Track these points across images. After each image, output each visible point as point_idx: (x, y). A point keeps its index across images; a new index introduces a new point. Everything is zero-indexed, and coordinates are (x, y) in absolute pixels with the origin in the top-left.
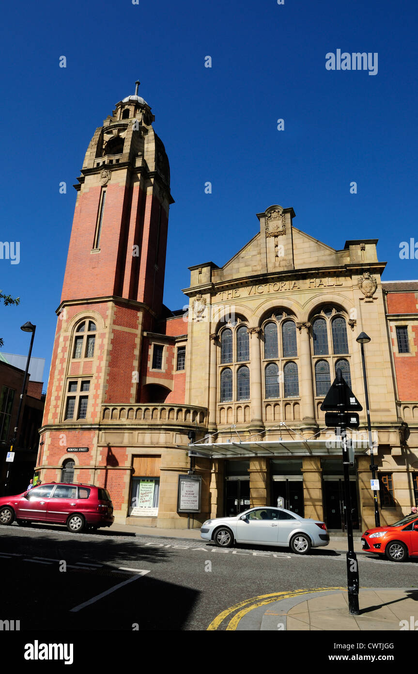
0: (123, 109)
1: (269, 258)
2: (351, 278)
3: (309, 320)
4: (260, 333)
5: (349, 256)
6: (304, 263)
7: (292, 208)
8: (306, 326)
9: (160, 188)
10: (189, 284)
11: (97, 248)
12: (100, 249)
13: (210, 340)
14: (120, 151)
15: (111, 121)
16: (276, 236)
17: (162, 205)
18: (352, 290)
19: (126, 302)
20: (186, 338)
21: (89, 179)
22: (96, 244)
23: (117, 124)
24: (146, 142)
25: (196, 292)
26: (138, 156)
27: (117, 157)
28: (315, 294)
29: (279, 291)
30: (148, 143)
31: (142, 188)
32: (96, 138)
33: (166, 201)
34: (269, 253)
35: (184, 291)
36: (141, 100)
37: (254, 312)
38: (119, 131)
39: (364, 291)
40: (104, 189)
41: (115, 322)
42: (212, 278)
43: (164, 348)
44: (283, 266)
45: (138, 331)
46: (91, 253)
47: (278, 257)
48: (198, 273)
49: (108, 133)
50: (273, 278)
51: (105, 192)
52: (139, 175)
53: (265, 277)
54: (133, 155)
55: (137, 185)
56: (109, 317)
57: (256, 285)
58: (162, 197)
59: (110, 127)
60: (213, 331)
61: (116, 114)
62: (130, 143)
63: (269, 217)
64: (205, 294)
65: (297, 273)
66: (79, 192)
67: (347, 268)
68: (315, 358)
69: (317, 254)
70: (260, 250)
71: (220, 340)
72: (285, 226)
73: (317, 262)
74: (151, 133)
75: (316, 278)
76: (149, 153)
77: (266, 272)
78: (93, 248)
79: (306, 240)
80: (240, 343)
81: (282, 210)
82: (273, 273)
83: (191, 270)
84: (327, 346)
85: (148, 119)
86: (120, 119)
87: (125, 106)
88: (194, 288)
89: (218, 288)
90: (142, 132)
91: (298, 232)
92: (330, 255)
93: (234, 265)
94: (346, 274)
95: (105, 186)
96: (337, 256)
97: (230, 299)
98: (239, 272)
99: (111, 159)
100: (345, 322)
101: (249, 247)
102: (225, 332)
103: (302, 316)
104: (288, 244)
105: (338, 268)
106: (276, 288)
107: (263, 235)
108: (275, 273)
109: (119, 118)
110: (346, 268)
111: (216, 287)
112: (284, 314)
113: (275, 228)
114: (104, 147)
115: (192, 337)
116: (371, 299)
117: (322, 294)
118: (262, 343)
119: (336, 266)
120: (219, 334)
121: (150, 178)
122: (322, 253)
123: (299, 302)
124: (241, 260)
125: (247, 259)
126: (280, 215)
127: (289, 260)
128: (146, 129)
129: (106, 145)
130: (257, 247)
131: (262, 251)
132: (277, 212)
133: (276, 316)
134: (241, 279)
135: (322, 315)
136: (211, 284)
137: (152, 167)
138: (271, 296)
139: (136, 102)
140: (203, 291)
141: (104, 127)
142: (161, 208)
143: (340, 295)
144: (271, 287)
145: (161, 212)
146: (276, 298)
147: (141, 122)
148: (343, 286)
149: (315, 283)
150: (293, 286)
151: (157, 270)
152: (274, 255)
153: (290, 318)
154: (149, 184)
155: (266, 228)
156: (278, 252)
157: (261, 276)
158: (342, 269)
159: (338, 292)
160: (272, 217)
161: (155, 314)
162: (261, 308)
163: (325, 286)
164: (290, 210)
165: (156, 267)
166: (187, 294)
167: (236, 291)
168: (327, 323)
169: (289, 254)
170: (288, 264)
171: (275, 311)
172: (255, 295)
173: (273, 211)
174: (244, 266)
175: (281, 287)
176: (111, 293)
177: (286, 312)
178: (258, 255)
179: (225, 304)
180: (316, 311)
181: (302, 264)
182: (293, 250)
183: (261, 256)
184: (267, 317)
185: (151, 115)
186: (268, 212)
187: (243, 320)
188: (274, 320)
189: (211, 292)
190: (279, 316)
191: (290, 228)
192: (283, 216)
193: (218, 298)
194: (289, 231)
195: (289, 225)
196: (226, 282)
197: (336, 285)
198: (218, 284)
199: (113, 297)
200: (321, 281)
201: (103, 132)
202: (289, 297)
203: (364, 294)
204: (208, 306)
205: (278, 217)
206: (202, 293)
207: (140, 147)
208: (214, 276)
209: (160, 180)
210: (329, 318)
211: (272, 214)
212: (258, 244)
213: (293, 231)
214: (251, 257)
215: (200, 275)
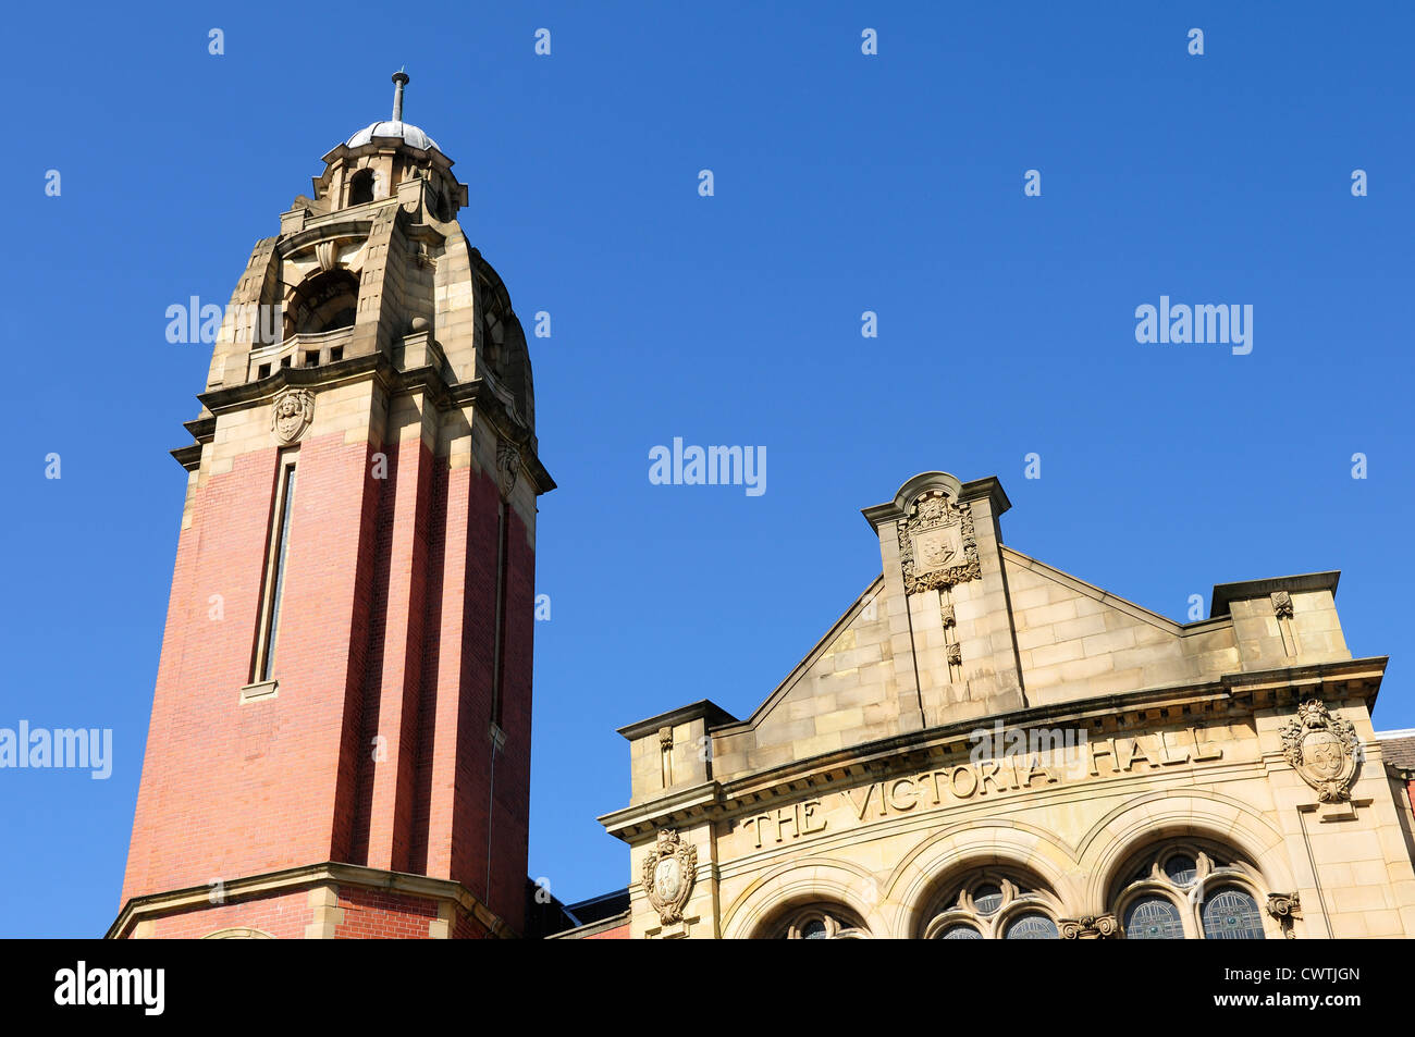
0: (352, 172)
1: (925, 671)
2: (1254, 728)
3: (1108, 906)
5: (1234, 642)
6: (1063, 681)
7: (995, 478)
8: (1098, 930)
9: (500, 439)
10: (628, 792)
11: (264, 677)
12: (276, 684)
14: (347, 318)
15: (308, 214)
16: (944, 587)
17: (510, 499)
18: (1264, 773)
19: (380, 883)
21: (231, 425)
22: (260, 666)
23: (331, 222)
24: (437, 279)
25: (654, 822)
26: (411, 331)
27: (335, 339)
28: (1118, 801)
29: (978, 797)
30: (446, 284)
31: (431, 445)
32: (254, 276)
33: (524, 485)
34: (925, 649)
35: (606, 821)
36: (415, 136)
37: (886, 885)
38: (340, 247)
39: (1313, 777)
40: (287, 458)
42: (715, 762)
44: (983, 700)
46: (243, 701)
47: (959, 663)
48: (659, 746)
49: (299, 257)
50: (947, 749)
51: (291, 468)
52: (418, 399)
53: (916, 747)
54: (394, 331)
55: (410, 436)
57: (885, 778)
58: (505, 473)
59: (307, 236)
61: (326, 188)
62: (379, 288)
63: (913, 517)
64: (690, 827)
66: (193, 476)
67: (1234, 690)
69: (1110, 643)
70: (889, 641)
72: (974, 546)
73: (1112, 673)
74: (457, 249)
75: (1116, 734)
76: (451, 319)
77: (918, 727)
78: (251, 680)
79: (1061, 592)
81: (958, 489)
82: (948, 727)
83: (632, 740)
85: (445, 200)
86: (340, 206)
87: (357, 159)
88: (645, 808)
89: (739, 801)
90: (425, 247)
91: (1026, 563)
92: (1161, 643)
93: (795, 706)
94: (1232, 712)
95: (292, 446)
96: (1187, 645)
97: (788, 839)
98: (815, 734)
99: (312, 348)
100: (1254, 907)
101: (846, 636)
103: (1077, 892)
104: (992, 612)
105: (1194, 690)
106: (965, 784)
107: (894, 585)
108: (956, 725)
109: (335, 204)
110: (1228, 691)
111: (730, 797)
112: (1006, 886)
113: (939, 558)
114: (284, 306)
116: (1346, 808)
117: (1147, 798)
119: (1189, 683)
121: (458, 408)
122: (1128, 636)
123: (1061, 834)
124: (819, 685)
125: (843, 680)
126: (953, 505)
127: (1003, 673)
128: (439, 234)
129: (291, 299)
130: (877, 631)
131: (895, 648)
132: (938, 497)
133: (974, 899)
134: (825, 760)
135: (1156, 882)
136: (712, 788)
137: (466, 366)
138: (946, 820)
139: (398, 143)
140: (683, 815)
141: (281, 238)
142: (507, 514)
143: (1216, 797)
144: (943, 783)
145: (506, 525)
146: (968, 826)
147: (419, 211)
148: (1226, 760)
149: (1113, 755)
150: (1029, 773)
151: (499, 748)
152: (942, 658)
153: (1031, 904)
154: (457, 428)
155: (903, 559)
156: (958, 645)
157: (902, 741)
158: (1214, 693)
159: (1209, 788)
160: (920, 516)
161: (500, 923)
162: (912, 870)
163: (1154, 766)
164: (986, 485)
165: (497, 737)
166: (620, 834)
167: (810, 808)
168: (1182, 914)
169: (1001, 651)
170: (1001, 688)
171: (971, 876)
172: (885, 819)
173: (925, 496)
174: (834, 708)
175: (981, 783)
176: (324, 855)
177: (1013, 881)
178: (883, 663)
179: (771, 861)
180: (1131, 868)
181: (1054, 686)
182: (1013, 633)
183: (892, 664)
184: (942, 905)
185: (453, 185)
186: (906, 500)
187: (844, 925)
188: (971, 915)
189: (713, 818)
190: (990, 897)
191: (993, 553)
192: (962, 511)
193: (741, 840)
194: (991, 565)
195: (988, 543)
196: (769, 776)
197: (1197, 761)
198: (738, 785)
199: (329, 866)
200: (1136, 745)
201: (278, 255)
202: (1017, 817)
203: (1316, 789)
204: (705, 874)
205: (946, 517)
206: (680, 824)
207: (418, 298)
208: (720, 754)
209: (496, 412)
210: (1187, 894)
211: (922, 506)
212: (877, 619)
213: (1006, 563)
214: (856, 670)
215: (666, 754)
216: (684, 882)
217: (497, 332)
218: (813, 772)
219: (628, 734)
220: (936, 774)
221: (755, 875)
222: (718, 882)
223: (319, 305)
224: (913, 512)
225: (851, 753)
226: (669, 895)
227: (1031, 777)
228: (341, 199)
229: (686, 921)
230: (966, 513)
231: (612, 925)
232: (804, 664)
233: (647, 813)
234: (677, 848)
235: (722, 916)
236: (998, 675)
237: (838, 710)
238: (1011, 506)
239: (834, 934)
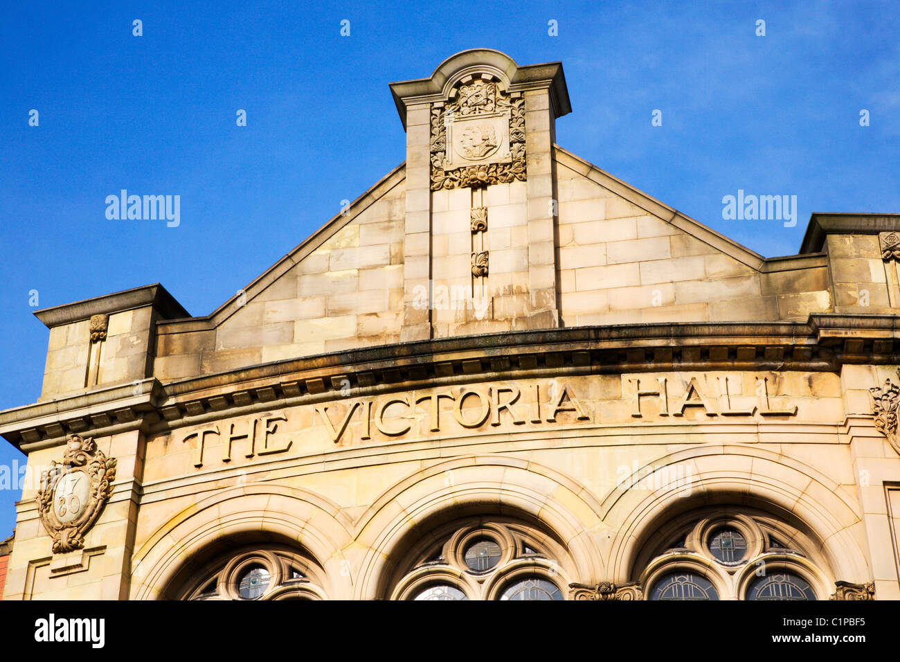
1: (442, 281)
3: (633, 574)
5: (827, 283)
6: (611, 308)
7: (560, 64)
16: (478, 185)
18: (846, 438)
25: (65, 426)
28: (662, 451)
29: (487, 429)
34: (445, 256)
37: (356, 525)
42: (158, 359)
47: (485, 275)
48: (88, 336)
50: (458, 367)
53: (419, 360)
63: (451, 101)
64: (112, 434)
67: (822, 334)
69: (673, 271)
70: (401, 243)
72: (521, 142)
75: (669, 373)
77: (424, 338)
79: (621, 207)
81: (513, 73)
82: (463, 340)
83: (52, 325)
88: (57, 405)
89: (182, 408)
91: (583, 169)
92: (734, 277)
93: (273, 306)
94: (815, 363)
96: (768, 282)
97: (239, 459)
98: (292, 342)
101: (349, 230)
103: (596, 552)
104: (535, 220)
106: (474, 412)
107: (417, 176)
108: (474, 339)
110: (814, 335)
111: (170, 401)
112: (507, 540)
113: (477, 151)
117: (699, 451)
122: (697, 266)
123: (586, 483)
124: (306, 283)
125: (337, 281)
126: (503, 93)
127: (538, 292)
130: (388, 228)
131: (408, 249)
132: (485, 81)
133: (463, 553)
134: (301, 365)
135: (693, 554)
138: (445, 453)
140: (105, 419)
143: (784, 461)
144: (447, 407)
148: (801, 418)
149: (663, 396)
150: (555, 407)
152: (466, 266)
153: (535, 565)
155: (434, 147)
156: (486, 253)
158: (798, 335)
159: (777, 448)
160: (461, 101)
162: (393, 508)
163: (711, 415)
164: (547, 71)
167: (273, 425)
169: (539, 266)
170: (533, 309)
172: (367, 444)
173: (470, 78)
174: (321, 313)
175: (495, 411)
178: (389, 268)
179: (212, 486)
180: (666, 535)
181: (598, 313)
182: (557, 248)
183: (402, 269)
184: (423, 558)
186: (447, 79)
187: (295, 573)
188: (457, 571)
189: (145, 425)
190: (485, 552)
191: (545, 152)
192: (513, 101)
193: (176, 457)
194: (540, 166)
195: (540, 140)
196: (225, 379)
197: (763, 415)
198: (184, 387)
200: (693, 388)
202: (535, 457)
204: (122, 493)
205: (493, 105)
206: (101, 429)
208: (166, 354)
210: (732, 573)
211: (466, 90)
212: (390, 216)
213: (559, 166)
214: (356, 272)
215: (95, 346)
216: (93, 502)
218: (284, 379)
219: (47, 318)
221: (189, 501)
222: (139, 505)
224: (452, 95)
225: (335, 359)
226: (69, 517)
227: (557, 411)
229: (86, 551)
230: (516, 105)
232: (290, 257)
234: (91, 459)
235: (136, 549)
236: (533, 294)
237: (326, 315)
238: (571, 111)
239: (280, 583)
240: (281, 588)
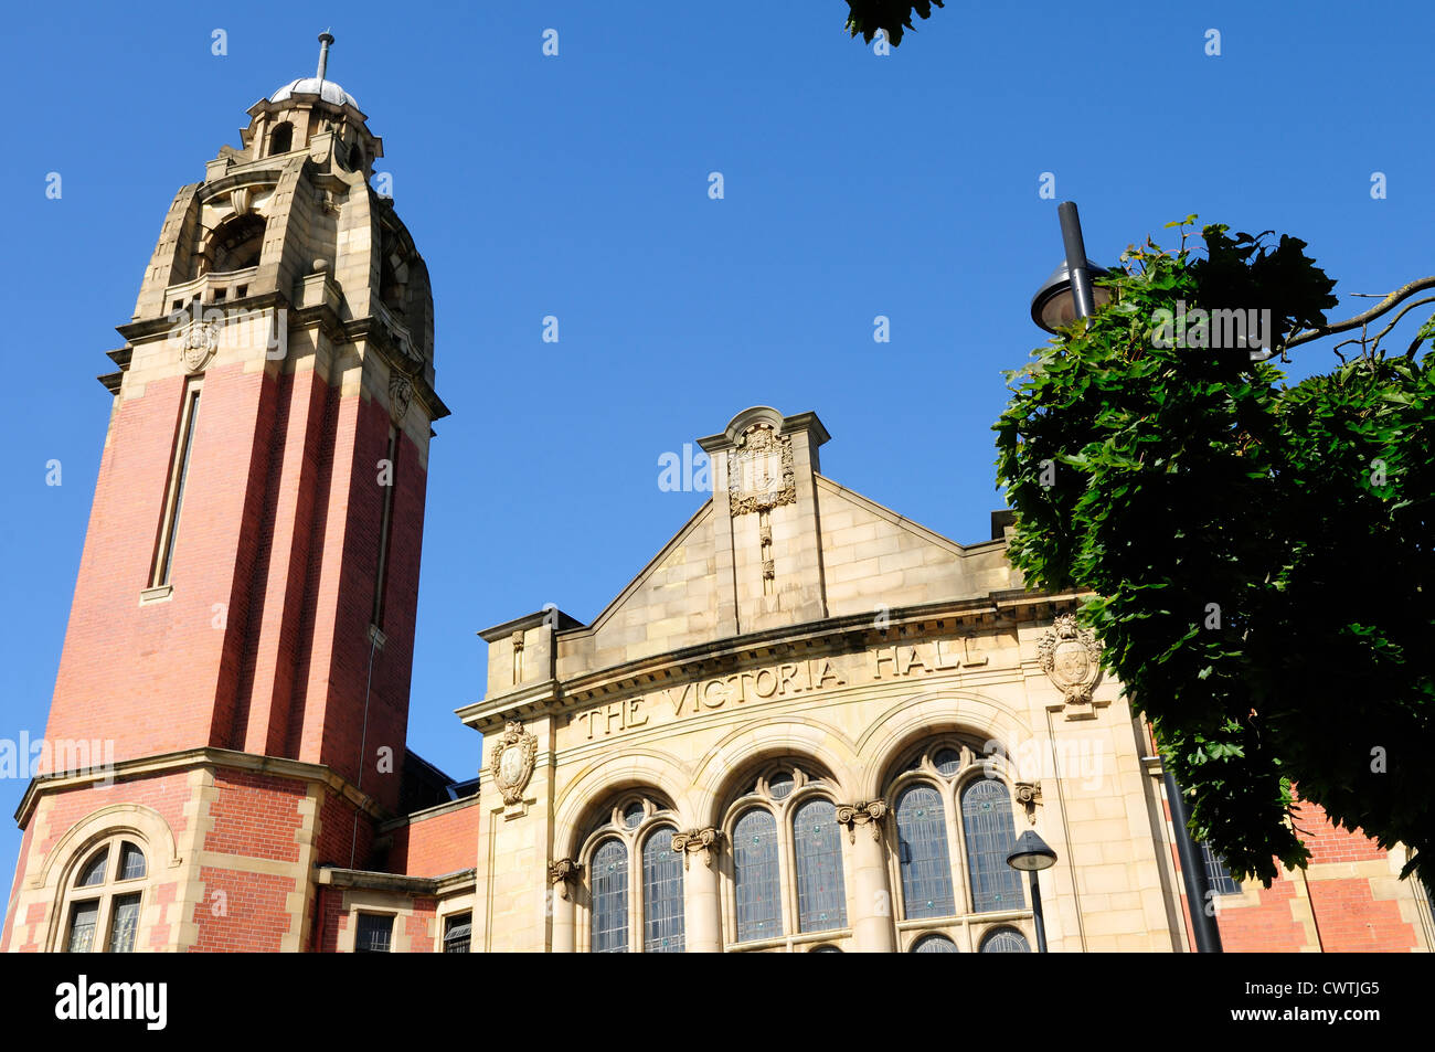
0: (273, 124)
1: (744, 584)
2: (1016, 638)
3: (881, 793)
4: (717, 847)
5: (1006, 562)
6: (860, 594)
7: (813, 413)
8: (869, 814)
9: (393, 370)
10: (484, 689)
11: (162, 582)
12: (171, 589)
13: (550, 884)
14: (254, 260)
15: (231, 163)
16: (764, 510)
17: (402, 424)
18: (1021, 677)
19: (254, 766)
20: (470, 883)
21: (145, 355)
22: (159, 572)
23: (251, 170)
24: (341, 224)
25: (503, 715)
26: (312, 271)
27: (241, 278)
28: (896, 701)
29: (777, 697)
30: (348, 229)
31: (325, 376)
32: (175, 220)
33: (417, 412)
34: (745, 565)
35: (462, 713)
36: (333, 92)
37: (695, 773)
38: (253, 194)
39: (1062, 682)
40: (194, 385)
41: (211, 843)
42: (559, 662)
43: (396, 920)
44: (790, 610)
45: (299, 870)
46: (142, 603)
47: (772, 578)
48: (513, 648)
49: (217, 202)
50: (753, 654)
51: (196, 394)
52: (314, 334)
53: (726, 652)
54: (295, 271)
55: (305, 366)
56: (192, 824)
57: (701, 679)
58: (397, 402)
59: (223, 184)
60: (561, 851)
61: (252, 138)
62: (282, 232)
63: (741, 446)
64: (534, 720)
65: (833, 632)
66: (117, 397)
67: (999, 604)
68: (907, 929)
69: (900, 562)
70: (714, 558)
71: (586, 882)
72: (792, 473)
73: (902, 588)
74: (360, 196)
75: (899, 643)
76: (351, 261)
77: (734, 634)
78: (150, 584)
79: (863, 515)
80: (655, 887)
81: (781, 422)
82: (754, 635)
83: (490, 642)
84: (949, 882)
85: (359, 152)
86: (261, 156)
87: (277, 112)
88: (496, 702)
89: (575, 698)
90: (330, 195)
91: (835, 489)
92: (945, 562)
93: (631, 614)
94: (998, 624)
95: (198, 374)
96: (967, 564)
97: (615, 732)
98: (646, 639)
99: (220, 286)
100: (1007, 794)
101: (678, 552)
102: (602, 850)
103: (855, 780)
104: (803, 533)
105: (966, 605)
106: (767, 685)
107: (721, 508)
108: (760, 634)
109: (257, 157)
110: (995, 606)
111: (567, 694)
112: (797, 774)
113: (761, 484)
114: (201, 247)
115: (490, 877)
116: (1087, 709)
117: (920, 699)
118: (726, 884)
119: (966, 598)
120: (584, 859)
121: (351, 342)
122: (917, 556)
123: (845, 730)
124: (652, 595)
125: (673, 591)
126: (776, 437)
127: (808, 587)
128: (345, 184)
129: (208, 241)
130: (704, 548)
131: (718, 563)
132: (764, 429)
133: (770, 785)
134: (648, 662)
135: (924, 772)
136: (551, 686)
137: (361, 303)
138: (749, 716)
139: (314, 99)
140: (527, 709)
141: (202, 184)
142: (398, 438)
143: (980, 699)
144: (749, 684)
145: (397, 447)
146: (766, 722)
147: (328, 162)
148: (991, 666)
149: (894, 661)
150: (822, 676)
151: (379, 647)
152: (760, 573)
153: (817, 790)
154: (349, 360)
155: (731, 484)
157: (714, 646)
158: (984, 607)
159: (974, 690)
160: (748, 446)
161: (370, 802)
162: (717, 760)
163: (928, 671)
164: (805, 420)
165: (377, 637)
166: (474, 725)
167: (635, 705)
168: (944, 800)
169: (808, 568)
170: (806, 601)
171: (767, 766)
172: (697, 715)
173: (753, 428)
174: (663, 616)
175: (781, 684)
176: (203, 740)
177: (803, 770)
178: (707, 577)
179: (599, 751)
180: (904, 759)
181: (852, 599)
182: (820, 552)
183: (715, 578)
184: (742, 791)
185: (368, 137)
186: (736, 431)
187: (660, 807)
188: (766, 799)
189: (553, 712)
190: (782, 784)
191: (808, 480)
192: (783, 442)
193: (575, 732)
194: (805, 491)
195: (804, 471)
196: (600, 676)
197: (965, 667)
198: (574, 684)
199: (207, 751)
200: (915, 653)
201: (198, 200)
202: (811, 714)
203: (1063, 692)
204: (542, 761)
205: (769, 447)
206: (526, 717)
207: (322, 241)
208: (564, 656)
209: (388, 346)
210: (949, 782)
211: (750, 437)
212: (706, 537)
213: (819, 488)
214: (685, 583)
215: (518, 655)
216: (525, 768)
217: (402, 273)
218: (638, 673)
219: (486, 637)
220: (743, 676)
221: (586, 762)
222: (555, 768)
223: (236, 246)
224: (742, 443)
225: (670, 657)
226: (512, 779)
227: (823, 679)
228: (262, 150)
229: (525, 802)
230: (787, 444)
231: (466, 804)
232: (640, 576)
233: (497, 707)
234: (521, 738)
235: (556, 798)
236: (805, 589)
237: (667, 618)
238: (830, 438)
239: (651, 815)
240: (650, 819)
